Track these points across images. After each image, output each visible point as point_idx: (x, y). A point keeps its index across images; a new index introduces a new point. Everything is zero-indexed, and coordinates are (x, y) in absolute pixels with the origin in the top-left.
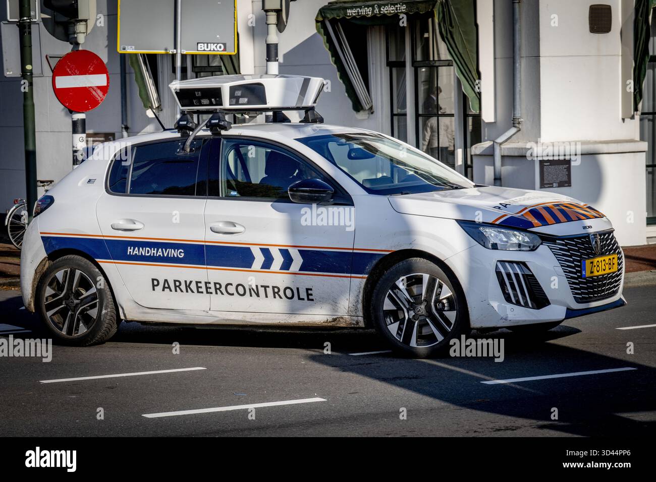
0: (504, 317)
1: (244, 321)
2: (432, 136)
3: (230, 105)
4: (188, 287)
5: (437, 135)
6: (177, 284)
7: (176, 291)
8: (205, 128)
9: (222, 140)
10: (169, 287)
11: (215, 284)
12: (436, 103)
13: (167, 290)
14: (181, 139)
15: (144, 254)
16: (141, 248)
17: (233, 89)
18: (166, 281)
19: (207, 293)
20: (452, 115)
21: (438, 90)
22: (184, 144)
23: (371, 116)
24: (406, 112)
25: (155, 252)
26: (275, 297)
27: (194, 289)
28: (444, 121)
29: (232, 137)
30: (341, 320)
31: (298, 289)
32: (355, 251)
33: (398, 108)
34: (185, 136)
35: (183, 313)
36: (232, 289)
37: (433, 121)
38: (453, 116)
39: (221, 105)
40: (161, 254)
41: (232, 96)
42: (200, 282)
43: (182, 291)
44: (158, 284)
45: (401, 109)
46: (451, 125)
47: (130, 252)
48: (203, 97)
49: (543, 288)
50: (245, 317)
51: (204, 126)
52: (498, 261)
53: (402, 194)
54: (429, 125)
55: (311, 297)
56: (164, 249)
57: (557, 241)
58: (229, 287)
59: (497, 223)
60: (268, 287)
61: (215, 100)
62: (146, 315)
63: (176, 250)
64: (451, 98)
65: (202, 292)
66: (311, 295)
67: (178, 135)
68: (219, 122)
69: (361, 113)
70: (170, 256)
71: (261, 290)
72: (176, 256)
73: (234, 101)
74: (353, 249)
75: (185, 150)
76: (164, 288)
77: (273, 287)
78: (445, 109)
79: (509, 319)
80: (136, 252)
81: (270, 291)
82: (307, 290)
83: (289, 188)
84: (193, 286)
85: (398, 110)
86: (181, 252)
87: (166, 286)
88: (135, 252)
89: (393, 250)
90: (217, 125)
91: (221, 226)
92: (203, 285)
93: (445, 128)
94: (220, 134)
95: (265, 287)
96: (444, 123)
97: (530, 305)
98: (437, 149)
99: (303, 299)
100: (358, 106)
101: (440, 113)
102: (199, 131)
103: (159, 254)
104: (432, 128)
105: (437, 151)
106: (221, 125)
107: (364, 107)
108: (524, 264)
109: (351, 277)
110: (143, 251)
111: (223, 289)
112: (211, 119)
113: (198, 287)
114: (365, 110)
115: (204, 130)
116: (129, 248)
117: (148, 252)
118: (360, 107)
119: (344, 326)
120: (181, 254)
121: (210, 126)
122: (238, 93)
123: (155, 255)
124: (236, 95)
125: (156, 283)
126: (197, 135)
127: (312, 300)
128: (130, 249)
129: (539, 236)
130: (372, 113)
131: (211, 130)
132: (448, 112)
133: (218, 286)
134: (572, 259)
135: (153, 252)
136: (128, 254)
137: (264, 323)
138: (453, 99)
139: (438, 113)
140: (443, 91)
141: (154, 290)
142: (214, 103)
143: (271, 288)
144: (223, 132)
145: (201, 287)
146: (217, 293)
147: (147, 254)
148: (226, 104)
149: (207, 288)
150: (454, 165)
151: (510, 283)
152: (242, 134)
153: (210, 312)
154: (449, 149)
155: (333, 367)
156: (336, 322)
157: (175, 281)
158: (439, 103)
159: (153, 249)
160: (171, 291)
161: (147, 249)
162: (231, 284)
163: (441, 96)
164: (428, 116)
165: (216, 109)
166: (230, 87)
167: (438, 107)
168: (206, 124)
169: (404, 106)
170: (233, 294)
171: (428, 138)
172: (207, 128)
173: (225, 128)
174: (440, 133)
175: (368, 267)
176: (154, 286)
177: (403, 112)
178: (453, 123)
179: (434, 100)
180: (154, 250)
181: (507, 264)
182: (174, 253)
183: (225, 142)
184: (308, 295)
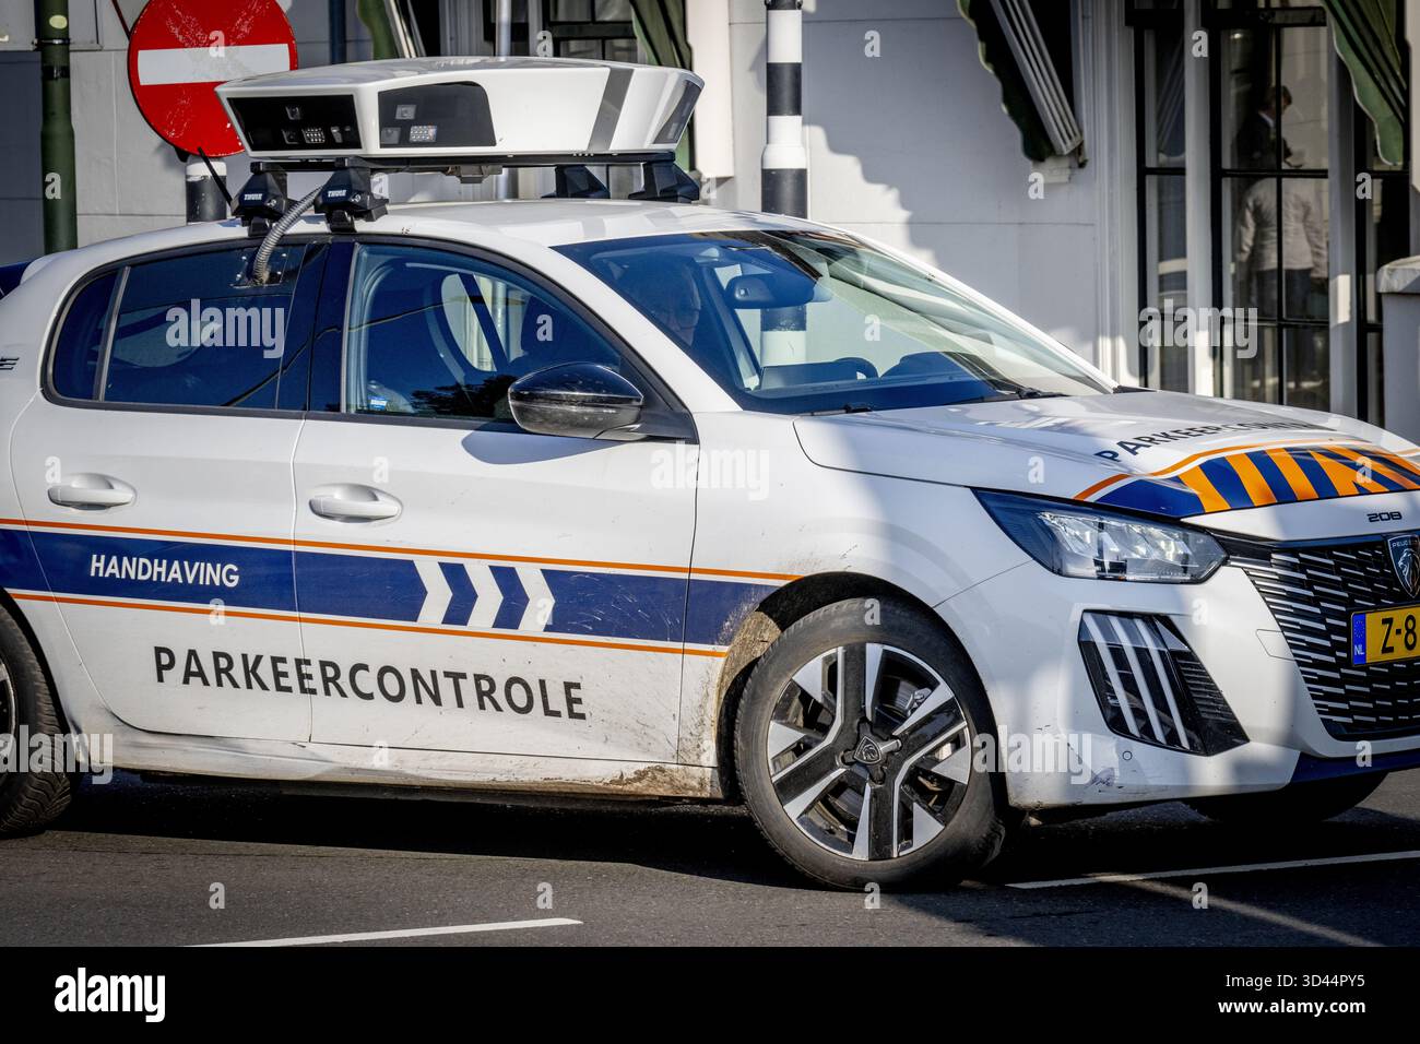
0: (1104, 777)
1: (399, 774)
2: (1259, 236)
3: (382, 146)
4: (251, 671)
5: (1275, 234)
6: (223, 663)
7: (220, 684)
8: (311, 212)
9: (358, 248)
10: (201, 674)
11: (323, 665)
12: (1273, 137)
13: (196, 681)
14: (249, 243)
15: (133, 577)
16: (125, 559)
17: (388, 101)
18: (192, 653)
19: (303, 690)
20: (1321, 174)
21: (1282, 97)
22: (252, 258)
23: (1081, 173)
24: (1184, 162)
25: (163, 570)
26: (482, 707)
27: (269, 680)
28: (1297, 189)
29: (385, 240)
30: (659, 776)
31: (542, 683)
32: (694, 576)
33: (1159, 151)
34: (259, 234)
35: (238, 749)
36: (367, 681)
37: (1264, 192)
38: (1326, 177)
39: (358, 145)
40: (179, 576)
41: (387, 120)
42: (283, 660)
43: (235, 685)
44: (171, 665)
45: (1169, 154)
46: (1319, 200)
47: (97, 569)
48: (308, 122)
49: (1224, 694)
50: (402, 762)
51: (309, 206)
52: (1085, 611)
53: (848, 410)
54: (1251, 204)
55: (577, 708)
56: (186, 563)
57: (1274, 556)
58: (360, 674)
59: (1092, 499)
60: (464, 676)
61: (342, 131)
62: (143, 752)
63: (219, 566)
64: (1318, 120)
65: (289, 689)
66: (579, 701)
67: (240, 232)
68: (348, 194)
69: (1049, 163)
70: (201, 582)
71: (446, 686)
72: (217, 583)
73: (395, 134)
74: (690, 570)
75: (256, 277)
76: (188, 675)
77: (478, 678)
78: (1301, 154)
79: (1116, 782)
80: (113, 569)
81: (468, 687)
82: (569, 686)
83: (510, 390)
84: (265, 671)
85: (1158, 157)
86: (230, 572)
87: (194, 668)
88: (110, 570)
89: (795, 573)
90: (343, 204)
91: (338, 498)
92: (290, 667)
93: (1300, 213)
94: (351, 230)
95: (457, 677)
96: (1296, 196)
97: (1185, 744)
98: (1276, 274)
99: (557, 714)
100: (1038, 146)
101: (1284, 166)
102: (293, 221)
103: (172, 575)
104: (1257, 212)
105: (1275, 282)
106: (354, 205)
107: (1057, 149)
108: (1166, 620)
109: (684, 652)
110: (132, 568)
111: (344, 681)
112: (330, 186)
113: (278, 675)
114: (1061, 156)
115: (309, 219)
116: (95, 557)
117: (145, 571)
118: (1046, 149)
119: (669, 793)
120: (232, 577)
121: (325, 206)
122: (406, 112)
123: (163, 579)
124: (398, 117)
125: (165, 659)
126: (288, 232)
127: (582, 716)
128: (98, 560)
129: (1217, 539)
130: (1082, 165)
131: (329, 220)
132: (1310, 164)
133: (330, 672)
134: (1318, 611)
135: (156, 570)
136: (93, 574)
137: (454, 782)
138: (1325, 125)
139: (1279, 165)
140: (1294, 100)
141: (161, 679)
142: (338, 139)
143: (471, 679)
144: (361, 226)
145: (285, 675)
146: (327, 692)
147: (140, 577)
148: (372, 145)
149: (302, 677)
150: (1328, 323)
151: (1121, 675)
152: (411, 232)
153: (310, 747)
154: (1314, 275)
155: (957, 921)
156: (645, 782)
157: (217, 655)
158: (1284, 134)
159: (156, 561)
160: (206, 683)
161: (142, 560)
162: (365, 667)
163: (1290, 115)
164: (1248, 176)
165: (341, 159)
166: (380, 93)
167: (1280, 149)
168: (315, 203)
169: (1176, 144)
170: (370, 697)
171: (1250, 242)
172: (316, 211)
173: (366, 214)
174: (1284, 228)
175: (728, 624)
176: (160, 668)
177: (1174, 161)
178: (1325, 197)
179: (1266, 125)
180: (160, 565)
181: (1115, 622)
182: (213, 574)
183: (365, 255)
184: (571, 701)
